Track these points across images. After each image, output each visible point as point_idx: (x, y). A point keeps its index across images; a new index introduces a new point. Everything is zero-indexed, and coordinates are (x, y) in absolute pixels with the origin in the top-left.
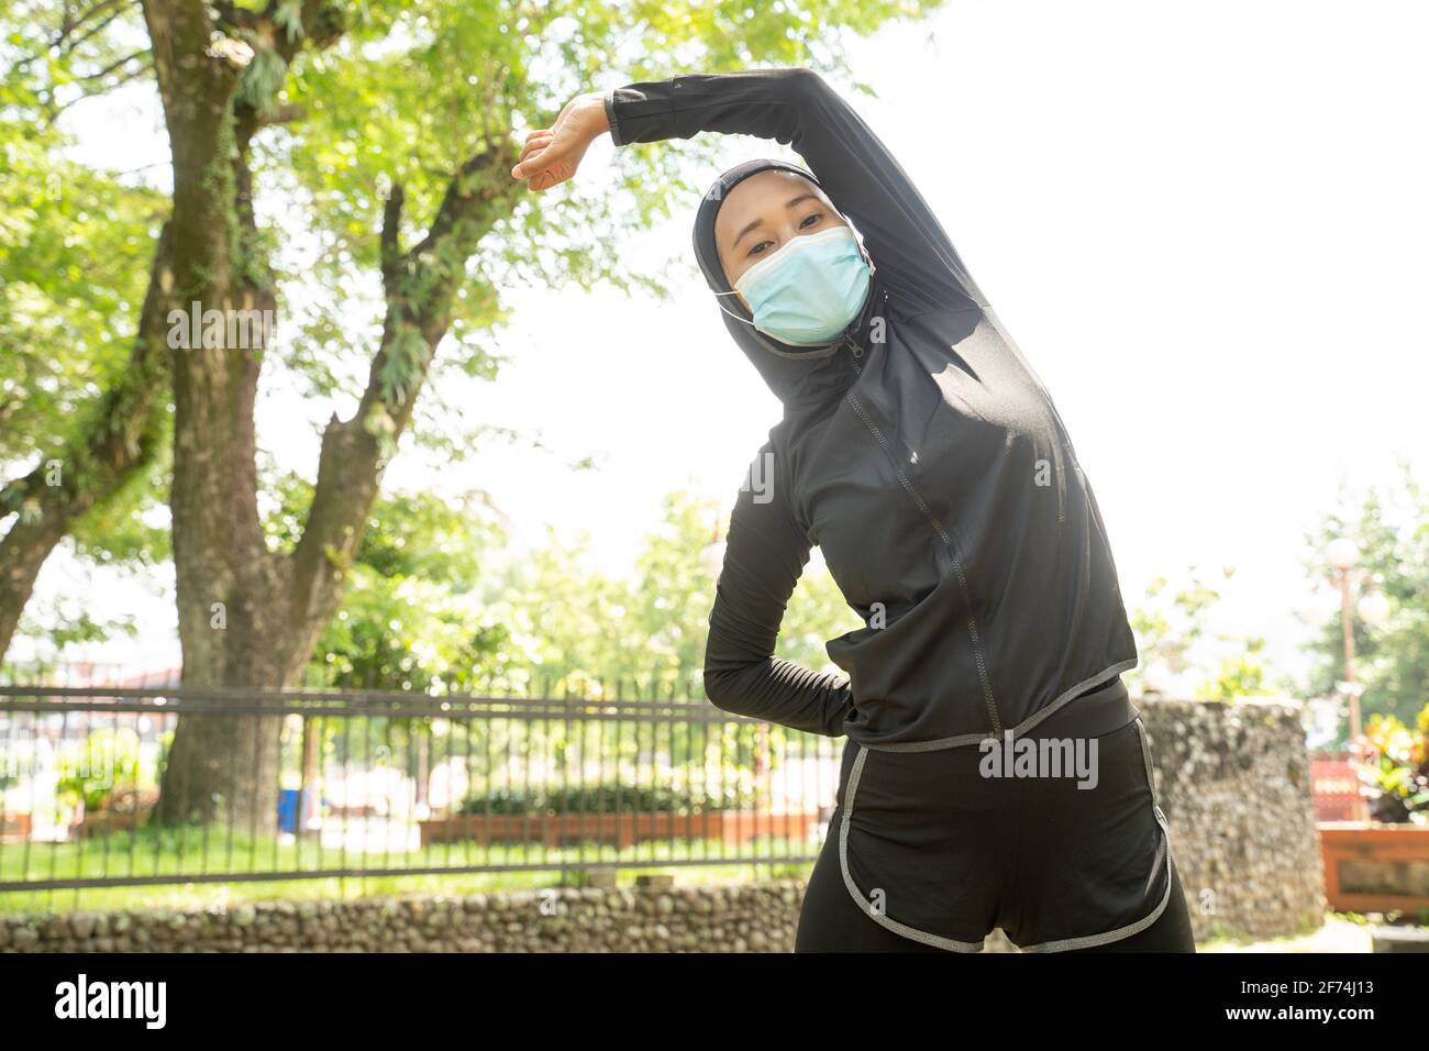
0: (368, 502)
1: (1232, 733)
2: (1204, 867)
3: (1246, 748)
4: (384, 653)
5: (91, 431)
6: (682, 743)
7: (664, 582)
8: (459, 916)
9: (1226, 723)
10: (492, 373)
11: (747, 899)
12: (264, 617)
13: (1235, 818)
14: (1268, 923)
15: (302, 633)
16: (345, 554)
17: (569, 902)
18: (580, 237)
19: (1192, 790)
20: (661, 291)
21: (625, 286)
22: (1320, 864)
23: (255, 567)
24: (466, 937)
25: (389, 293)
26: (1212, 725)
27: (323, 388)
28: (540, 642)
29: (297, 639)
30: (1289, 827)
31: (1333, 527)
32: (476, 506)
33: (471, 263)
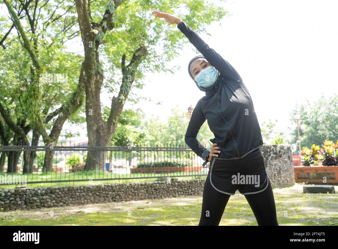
0: (120, 112)
1: (278, 151)
2: (273, 175)
3: (281, 153)
4: (123, 139)
5: (71, 100)
6: (178, 154)
7: (172, 125)
8: (140, 186)
9: (277, 149)
10: (142, 88)
11: (191, 182)
12: (103, 133)
13: (279, 166)
14: (285, 185)
15: (109, 136)
16: (117, 121)
17: (159, 184)
18: (157, 63)
19: (271, 161)
20: (172, 72)
21: (166, 71)
22: (294, 174)
23: (101, 124)
24: (141, 190)
25: (123, 74)
26: (274, 149)
27: (112, 91)
28: (151, 136)
29: (109, 137)
30: (288, 167)
31: (295, 112)
32: (139, 112)
33: (138, 68)
